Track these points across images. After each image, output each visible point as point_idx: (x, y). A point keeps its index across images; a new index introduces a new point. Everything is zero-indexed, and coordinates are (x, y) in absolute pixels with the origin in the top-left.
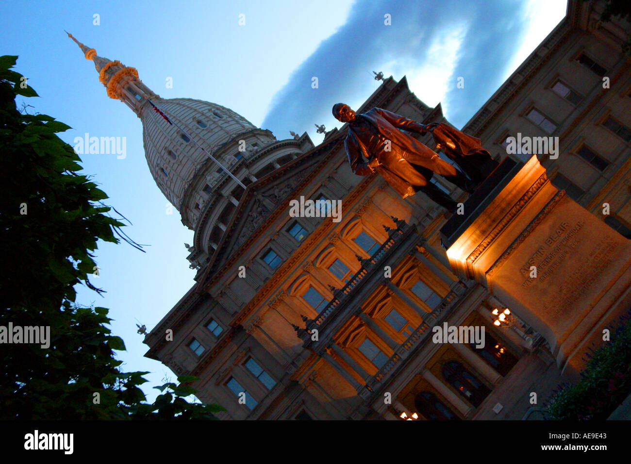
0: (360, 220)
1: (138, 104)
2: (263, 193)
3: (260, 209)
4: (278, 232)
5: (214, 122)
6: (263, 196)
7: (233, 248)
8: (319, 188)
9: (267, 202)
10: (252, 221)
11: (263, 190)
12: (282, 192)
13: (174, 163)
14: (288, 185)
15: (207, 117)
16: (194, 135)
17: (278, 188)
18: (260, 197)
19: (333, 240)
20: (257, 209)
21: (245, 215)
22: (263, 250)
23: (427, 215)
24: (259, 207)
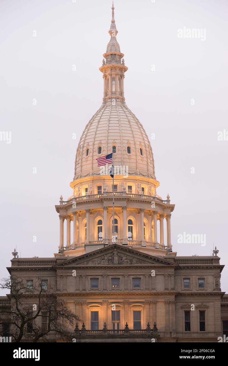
0: (144, 306)
1: (110, 93)
2: (118, 252)
3: (110, 258)
4: (108, 275)
5: (136, 155)
6: (117, 254)
7: (84, 262)
8: (142, 275)
9: (116, 258)
10: (103, 259)
11: (119, 251)
12: (126, 261)
13: (96, 155)
14: (131, 260)
15: (135, 148)
16: (120, 152)
17: (126, 257)
18: (115, 253)
19: (125, 302)
20: (109, 256)
21: (102, 254)
22: (94, 276)
23: (171, 333)
24: (111, 256)
